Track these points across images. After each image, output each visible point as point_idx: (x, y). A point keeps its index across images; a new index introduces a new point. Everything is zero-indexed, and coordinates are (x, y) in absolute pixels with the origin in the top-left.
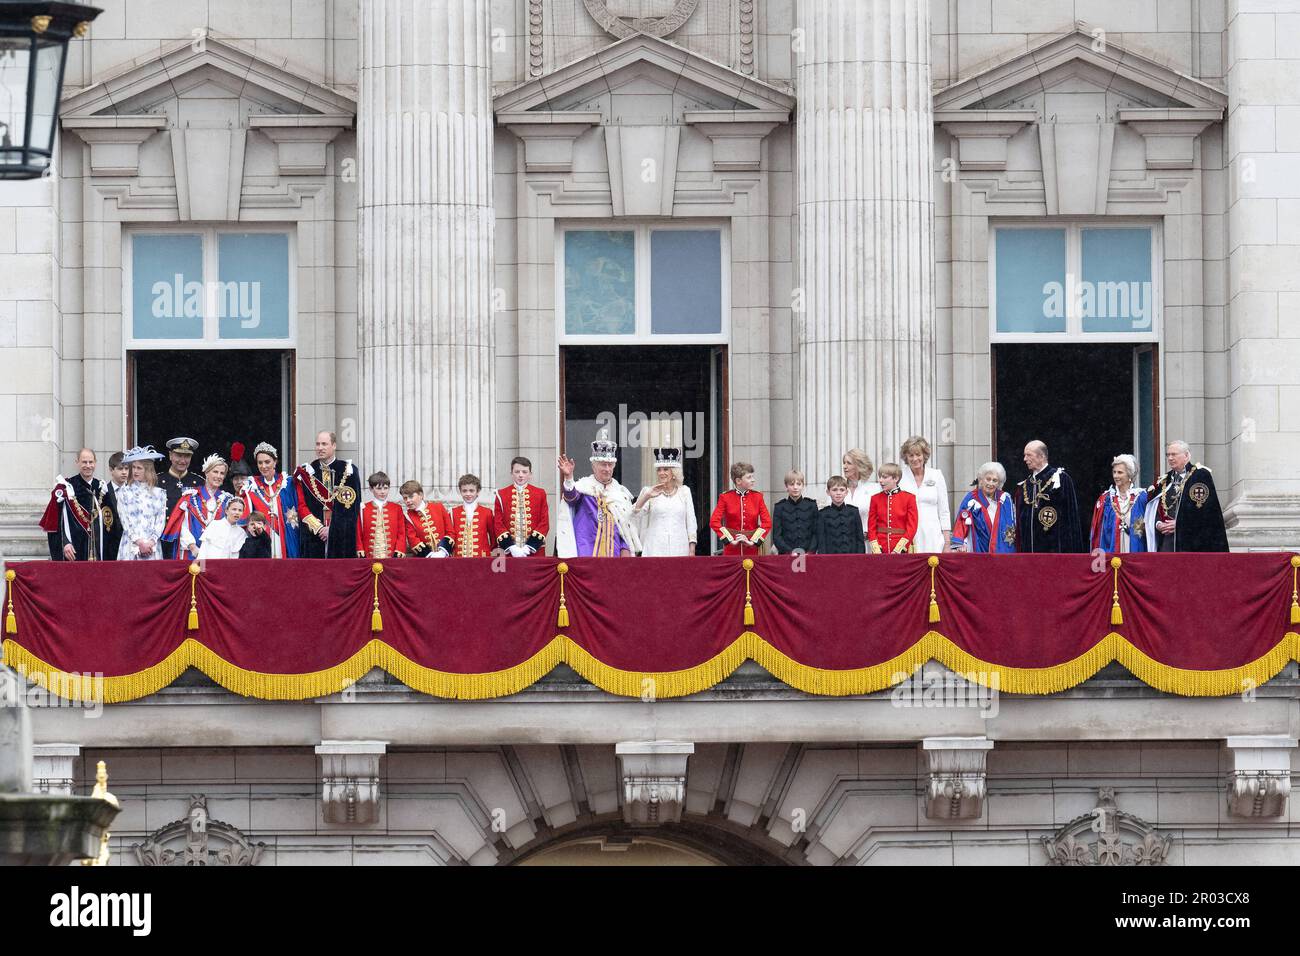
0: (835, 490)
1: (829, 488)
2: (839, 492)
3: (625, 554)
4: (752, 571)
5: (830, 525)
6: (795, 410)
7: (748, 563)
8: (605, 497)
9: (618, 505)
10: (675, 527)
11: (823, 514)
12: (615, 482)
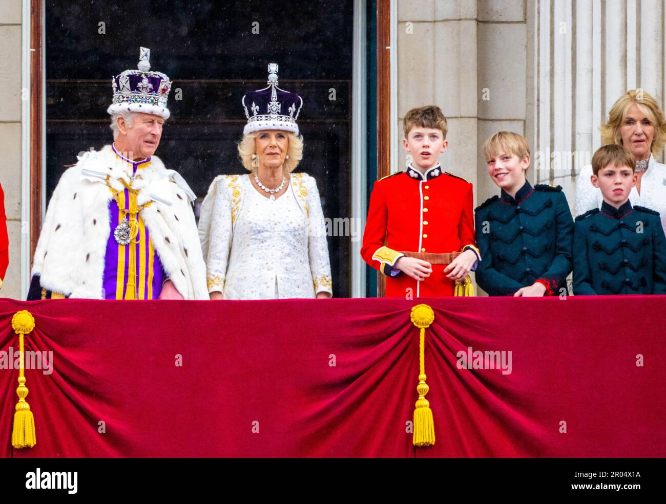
0: (611, 174)
1: (596, 171)
2: (619, 178)
3: (167, 295)
4: (430, 330)
5: (598, 248)
6: (530, 47)
7: (423, 315)
8: (136, 192)
9: (162, 207)
10: (288, 260)
11: (584, 224)
12: (157, 162)
